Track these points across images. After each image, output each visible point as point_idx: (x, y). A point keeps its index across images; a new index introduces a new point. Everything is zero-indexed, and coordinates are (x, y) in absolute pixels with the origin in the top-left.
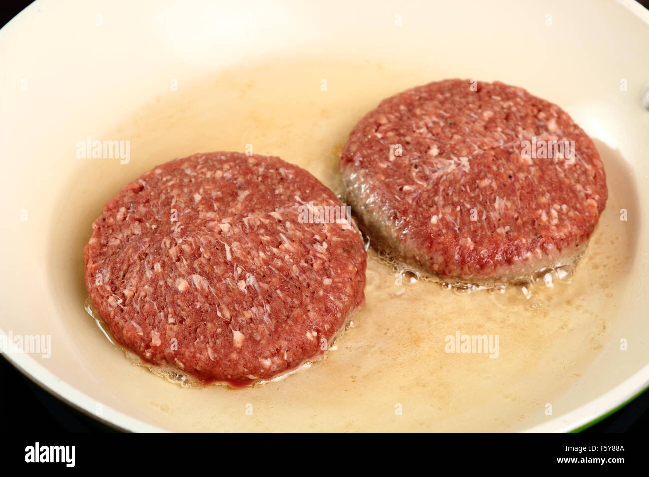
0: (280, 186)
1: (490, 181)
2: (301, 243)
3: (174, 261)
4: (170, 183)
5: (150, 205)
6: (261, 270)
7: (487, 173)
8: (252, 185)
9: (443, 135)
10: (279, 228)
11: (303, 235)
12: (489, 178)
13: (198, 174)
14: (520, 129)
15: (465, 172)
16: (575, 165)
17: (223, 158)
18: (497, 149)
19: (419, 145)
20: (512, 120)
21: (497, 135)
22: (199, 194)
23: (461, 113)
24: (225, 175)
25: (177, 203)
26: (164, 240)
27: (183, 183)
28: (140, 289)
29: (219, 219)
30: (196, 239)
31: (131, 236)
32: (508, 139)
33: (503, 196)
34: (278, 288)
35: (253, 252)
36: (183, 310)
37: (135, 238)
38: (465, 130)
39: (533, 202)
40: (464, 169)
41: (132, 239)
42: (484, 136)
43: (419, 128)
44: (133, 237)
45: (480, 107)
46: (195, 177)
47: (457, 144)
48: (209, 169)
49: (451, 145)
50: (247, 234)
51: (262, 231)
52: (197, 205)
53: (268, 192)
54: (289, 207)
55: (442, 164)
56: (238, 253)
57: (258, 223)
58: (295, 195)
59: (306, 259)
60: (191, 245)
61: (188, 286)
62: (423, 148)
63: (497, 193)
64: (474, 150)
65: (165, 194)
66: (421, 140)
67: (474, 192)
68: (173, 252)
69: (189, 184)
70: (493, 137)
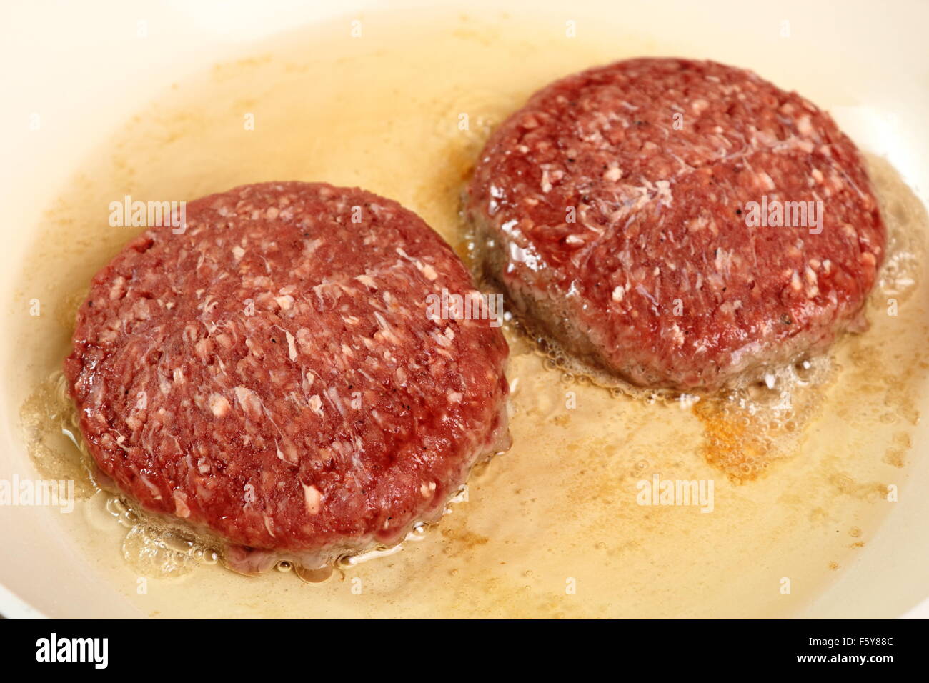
0: (372, 231)
1: (706, 221)
2: (410, 329)
3: (204, 364)
4: (195, 233)
5: (164, 270)
6: (345, 377)
7: (702, 208)
8: (326, 229)
9: (627, 144)
10: (372, 302)
11: (413, 315)
12: (704, 217)
13: (239, 215)
14: (752, 129)
15: (665, 207)
16: (842, 192)
17: (280, 188)
18: (716, 165)
19: (589, 163)
20: (740, 114)
21: (715, 140)
22: (242, 247)
23: (656, 105)
24: (282, 215)
25: (206, 264)
26: (187, 328)
27: (216, 231)
28: (151, 414)
29: (274, 288)
30: (239, 323)
31: (135, 324)
32: (734, 145)
33: (729, 247)
34: (374, 408)
35: (332, 344)
36: (223, 449)
37: (141, 326)
38: (664, 133)
39: (777, 256)
40: (663, 202)
41: (137, 329)
42: (695, 142)
43: (588, 133)
44: (138, 325)
45: (686, 93)
46: (234, 220)
47: (651, 159)
48: (257, 207)
49: (641, 160)
50: (321, 313)
51: (345, 308)
52: (238, 265)
53: (353, 242)
54: (387, 267)
55: (627, 195)
56: (308, 347)
57: (339, 294)
58: (397, 246)
59: (418, 357)
60: (230, 334)
61: (229, 406)
62: (595, 169)
63: (719, 242)
64: (679, 168)
65: (187, 250)
66: (592, 154)
67: (681, 242)
68: (202, 347)
69: (224, 232)
70: (710, 144)
